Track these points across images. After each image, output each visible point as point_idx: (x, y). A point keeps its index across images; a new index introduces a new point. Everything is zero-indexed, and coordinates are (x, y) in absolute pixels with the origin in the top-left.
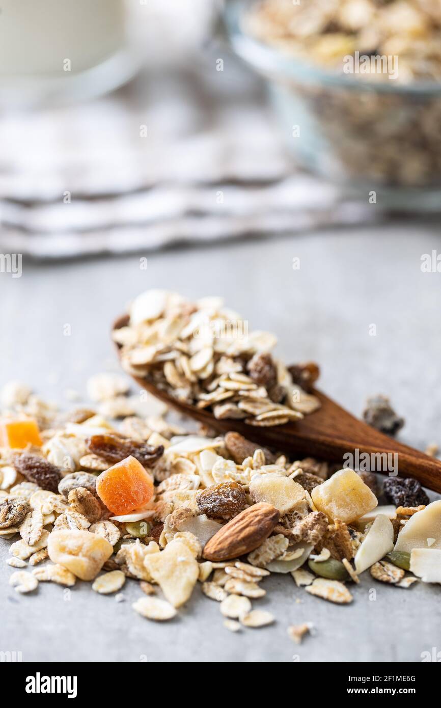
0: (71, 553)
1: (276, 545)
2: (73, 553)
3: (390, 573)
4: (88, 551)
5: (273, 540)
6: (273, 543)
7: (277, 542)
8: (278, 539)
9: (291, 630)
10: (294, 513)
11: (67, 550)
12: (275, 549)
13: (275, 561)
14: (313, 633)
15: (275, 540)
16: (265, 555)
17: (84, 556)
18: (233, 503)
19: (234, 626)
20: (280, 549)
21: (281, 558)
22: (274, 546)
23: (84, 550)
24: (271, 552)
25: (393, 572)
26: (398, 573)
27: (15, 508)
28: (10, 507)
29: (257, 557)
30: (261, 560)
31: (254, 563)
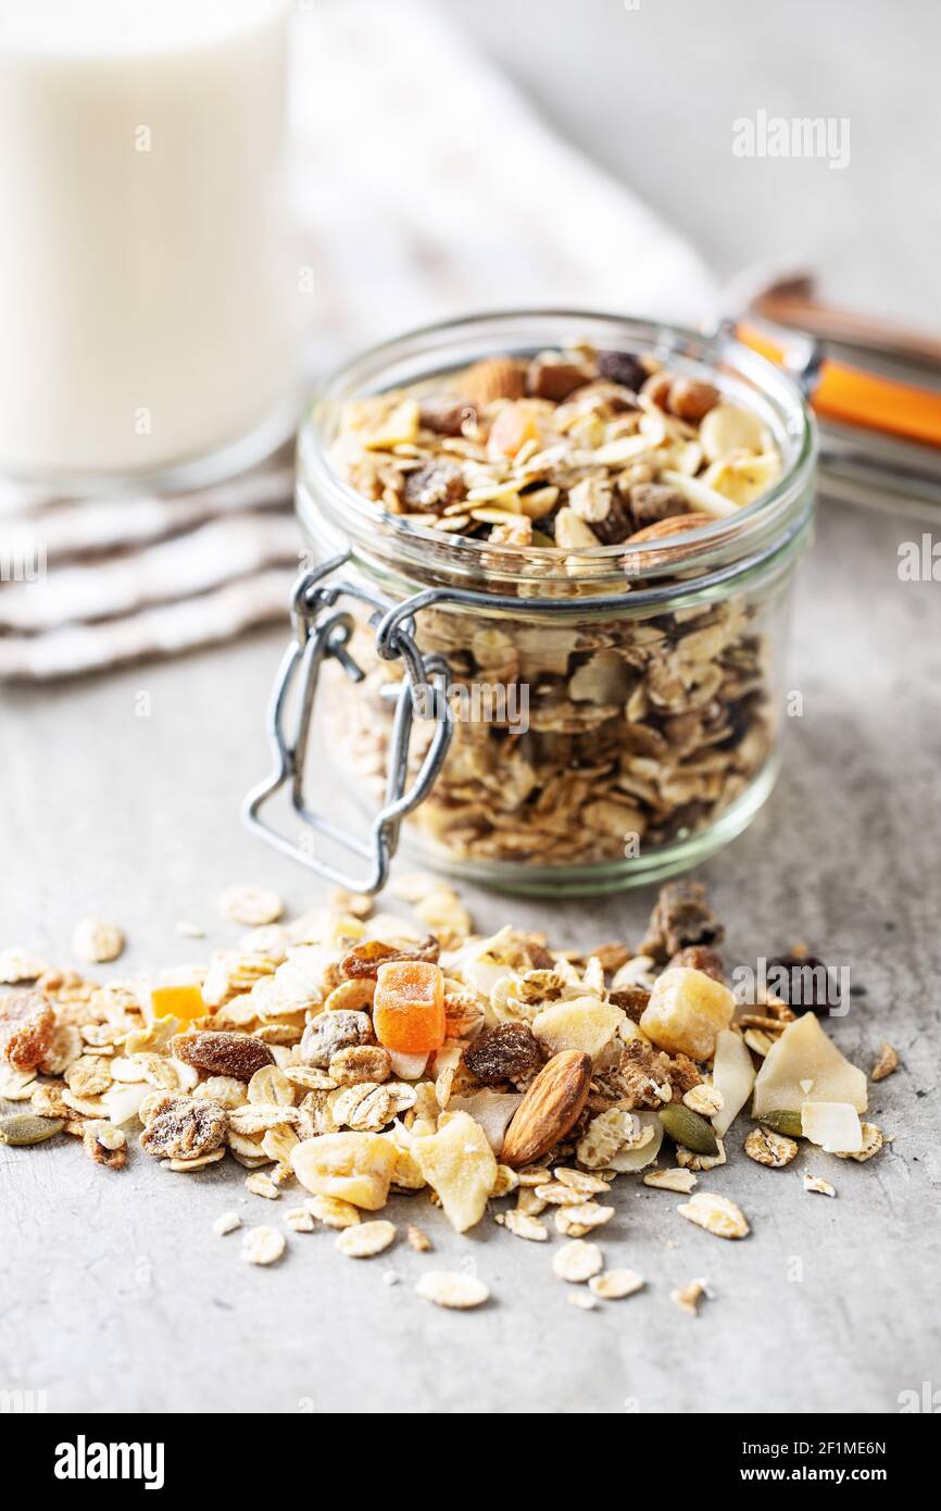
0: (339, 1173)
1: (614, 1127)
2: (342, 1171)
3: (774, 1150)
4: (365, 1164)
5: (604, 1120)
6: (606, 1124)
7: (613, 1122)
8: (613, 1116)
9: (675, 1296)
10: (611, 1070)
11: (330, 1169)
12: (615, 1133)
13: (621, 1152)
14: (710, 1294)
16: (603, 1145)
17: (362, 1172)
18: (525, 1054)
19: (585, 1299)
21: (628, 1147)
22: (610, 1129)
23: (359, 1164)
24: (611, 1139)
25: (779, 1148)
26: (787, 1149)
27: (206, 1126)
28: (199, 1123)
29: (591, 1152)
30: (599, 1154)
31: (592, 1163)
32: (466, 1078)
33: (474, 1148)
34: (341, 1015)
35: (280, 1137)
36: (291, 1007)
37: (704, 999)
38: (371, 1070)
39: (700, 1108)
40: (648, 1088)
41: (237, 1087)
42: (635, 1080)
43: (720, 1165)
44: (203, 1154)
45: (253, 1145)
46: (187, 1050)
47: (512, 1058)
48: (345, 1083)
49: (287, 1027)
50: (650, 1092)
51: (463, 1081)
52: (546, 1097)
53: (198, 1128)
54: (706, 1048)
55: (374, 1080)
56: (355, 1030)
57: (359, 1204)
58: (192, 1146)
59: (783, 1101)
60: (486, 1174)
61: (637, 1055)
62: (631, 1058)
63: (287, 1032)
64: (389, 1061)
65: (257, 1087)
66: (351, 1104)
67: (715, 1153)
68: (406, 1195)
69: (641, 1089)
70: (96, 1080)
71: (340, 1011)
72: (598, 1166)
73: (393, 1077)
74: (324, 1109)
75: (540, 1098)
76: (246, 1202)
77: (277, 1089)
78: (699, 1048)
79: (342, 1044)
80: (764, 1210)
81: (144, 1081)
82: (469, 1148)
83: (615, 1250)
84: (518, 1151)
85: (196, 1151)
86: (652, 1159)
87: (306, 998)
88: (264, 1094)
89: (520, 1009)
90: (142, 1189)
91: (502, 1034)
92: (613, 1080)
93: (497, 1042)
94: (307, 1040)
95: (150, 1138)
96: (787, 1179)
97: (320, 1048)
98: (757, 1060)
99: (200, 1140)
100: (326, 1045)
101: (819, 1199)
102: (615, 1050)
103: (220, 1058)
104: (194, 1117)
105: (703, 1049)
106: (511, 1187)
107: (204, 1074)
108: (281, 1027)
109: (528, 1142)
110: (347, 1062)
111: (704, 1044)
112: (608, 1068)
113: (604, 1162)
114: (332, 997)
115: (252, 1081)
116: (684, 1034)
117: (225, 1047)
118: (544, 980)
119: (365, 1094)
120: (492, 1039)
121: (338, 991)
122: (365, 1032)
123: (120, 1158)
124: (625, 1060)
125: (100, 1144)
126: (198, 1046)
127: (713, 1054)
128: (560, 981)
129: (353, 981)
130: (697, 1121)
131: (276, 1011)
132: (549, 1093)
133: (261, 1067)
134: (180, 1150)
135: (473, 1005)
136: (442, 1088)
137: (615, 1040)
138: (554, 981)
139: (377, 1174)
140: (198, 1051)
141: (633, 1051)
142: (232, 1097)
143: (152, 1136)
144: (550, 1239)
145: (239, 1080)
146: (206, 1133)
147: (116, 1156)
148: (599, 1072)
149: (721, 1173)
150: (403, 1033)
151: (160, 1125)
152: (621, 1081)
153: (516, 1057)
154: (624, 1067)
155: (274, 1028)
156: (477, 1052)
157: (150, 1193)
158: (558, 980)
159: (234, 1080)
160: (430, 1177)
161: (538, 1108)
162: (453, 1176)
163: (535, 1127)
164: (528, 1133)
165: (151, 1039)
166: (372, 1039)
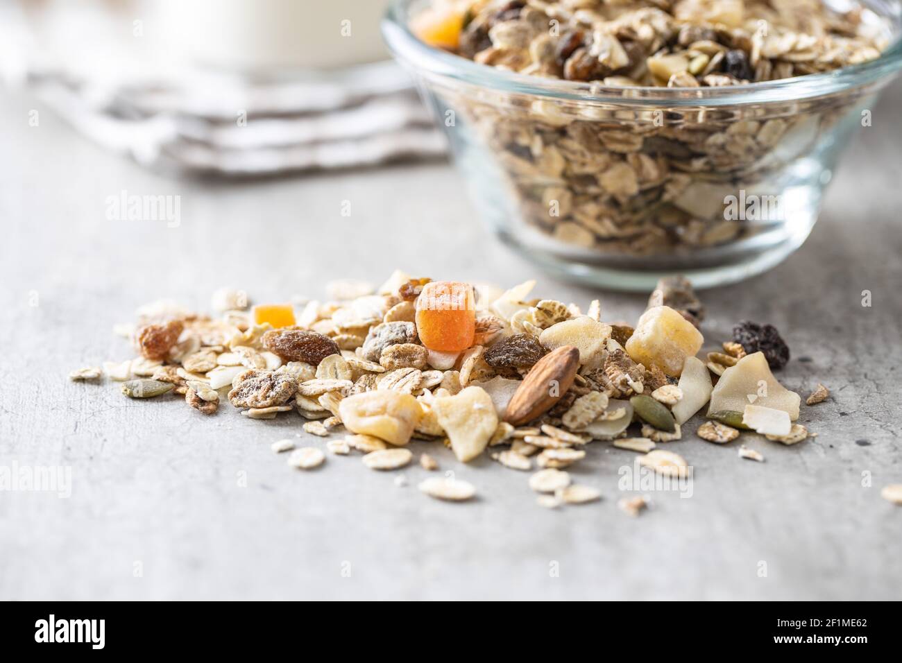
0: (374, 415)
1: (594, 403)
2: (376, 413)
3: (719, 433)
4: (394, 410)
5: (587, 399)
6: (588, 401)
7: (593, 400)
8: (593, 397)
9: (623, 504)
10: (598, 371)
11: (367, 413)
12: (594, 407)
13: (596, 421)
14: (651, 506)
15: (590, 398)
16: (583, 415)
17: (391, 416)
18: (531, 353)
19: (549, 501)
20: (599, 406)
21: (603, 418)
22: (591, 404)
23: (390, 409)
24: (590, 411)
25: (724, 432)
26: (731, 433)
27: (279, 385)
28: (273, 383)
29: (574, 418)
30: (580, 420)
31: (573, 426)
32: (484, 370)
33: (481, 406)
34: (395, 324)
35: (336, 399)
36: (360, 322)
37: (677, 331)
38: (412, 360)
39: (664, 399)
40: (624, 380)
41: (308, 369)
42: (615, 376)
43: (676, 440)
44: (274, 404)
45: (314, 404)
46: (274, 340)
47: (521, 354)
48: (391, 368)
49: (354, 337)
50: (625, 383)
51: (482, 372)
52: (541, 373)
53: (272, 386)
54: (675, 365)
55: (414, 367)
56: (403, 334)
57: (386, 438)
58: (265, 398)
59: (731, 405)
60: (488, 424)
61: (618, 360)
62: (613, 361)
63: (354, 340)
64: (426, 355)
65: (324, 367)
66: (393, 380)
67: (672, 431)
68: (426, 441)
69: (618, 381)
70: (205, 363)
71: (393, 323)
72: (578, 428)
73: (428, 366)
74: (373, 386)
75: (537, 374)
76: (301, 437)
77: (338, 371)
78: (669, 365)
79: (392, 342)
80: (705, 465)
81: (240, 365)
82: (476, 406)
83: (581, 479)
84: (516, 412)
85: (269, 400)
86: (622, 429)
87: (371, 316)
88: (329, 374)
89: (533, 329)
90: (223, 426)
91: (515, 340)
92: (599, 378)
93: (512, 346)
94: (368, 342)
95: (236, 394)
96: (728, 451)
97: (376, 345)
98: (714, 378)
99: (272, 393)
100: (380, 343)
101: (749, 463)
102: (603, 357)
103: (298, 346)
104: (271, 380)
105: (673, 365)
106: (507, 436)
107: (285, 359)
108: (350, 336)
109: (523, 405)
110: (394, 353)
111: (674, 363)
112: (596, 370)
113: (582, 426)
114: (389, 312)
115: (320, 365)
116: (658, 353)
117: (303, 338)
118: (553, 309)
119: (405, 374)
120: (508, 343)
121: (394, 308)
122: (411, 336)
123: (211, 407)
124: (608, 363)
125: (198, 396)
126: (282, 337)
127: (681, 371)
128: (566, 312)
129: (407, 302)
130: (660, 406)
131: (347, 325)
132: (543, 370)
133: (328, 355)
134: (257, 401)
135: (496, 322)
136: (464, 374)
137: (603, 351)
138: (562, 311)
139: (403, 419)
140: (282, 341)
141: (616, 356)
142: (305, 375)
143: (238, 393)
144: (532, 469)
145: (311, 365)
146: (277, 389)
147: (208, 405)
148: (588, 373)
149: (675, 445)
150: (438, 331)
151: (245, 386)
152: (604, 378)
153: (524, 354)
154: (607, 367)
155: (345, 336)
156: (495, 351)
157: (229, 428)
158: (564, 311)
159: (307, 364)
160: (444, 423)
161: (534, 381)
162: (461, 423)
163: (529, 394)
164: (525, 397)
165: (251, 339)
166: (417, 340)
